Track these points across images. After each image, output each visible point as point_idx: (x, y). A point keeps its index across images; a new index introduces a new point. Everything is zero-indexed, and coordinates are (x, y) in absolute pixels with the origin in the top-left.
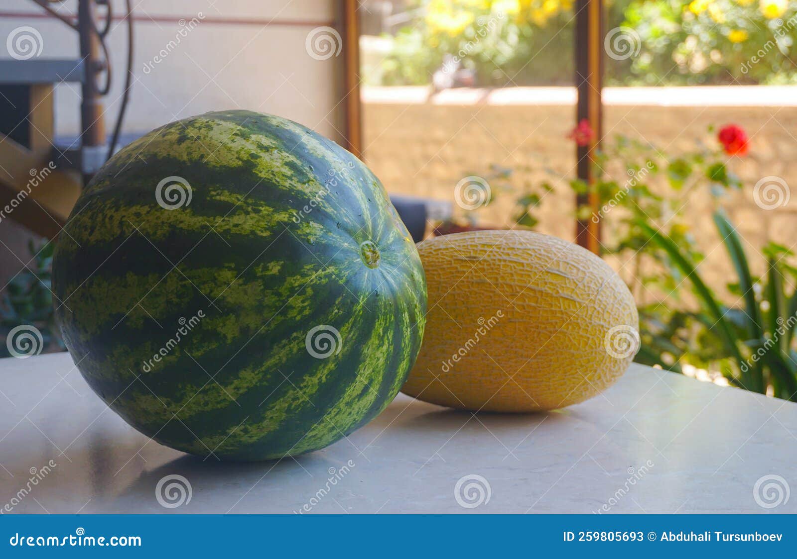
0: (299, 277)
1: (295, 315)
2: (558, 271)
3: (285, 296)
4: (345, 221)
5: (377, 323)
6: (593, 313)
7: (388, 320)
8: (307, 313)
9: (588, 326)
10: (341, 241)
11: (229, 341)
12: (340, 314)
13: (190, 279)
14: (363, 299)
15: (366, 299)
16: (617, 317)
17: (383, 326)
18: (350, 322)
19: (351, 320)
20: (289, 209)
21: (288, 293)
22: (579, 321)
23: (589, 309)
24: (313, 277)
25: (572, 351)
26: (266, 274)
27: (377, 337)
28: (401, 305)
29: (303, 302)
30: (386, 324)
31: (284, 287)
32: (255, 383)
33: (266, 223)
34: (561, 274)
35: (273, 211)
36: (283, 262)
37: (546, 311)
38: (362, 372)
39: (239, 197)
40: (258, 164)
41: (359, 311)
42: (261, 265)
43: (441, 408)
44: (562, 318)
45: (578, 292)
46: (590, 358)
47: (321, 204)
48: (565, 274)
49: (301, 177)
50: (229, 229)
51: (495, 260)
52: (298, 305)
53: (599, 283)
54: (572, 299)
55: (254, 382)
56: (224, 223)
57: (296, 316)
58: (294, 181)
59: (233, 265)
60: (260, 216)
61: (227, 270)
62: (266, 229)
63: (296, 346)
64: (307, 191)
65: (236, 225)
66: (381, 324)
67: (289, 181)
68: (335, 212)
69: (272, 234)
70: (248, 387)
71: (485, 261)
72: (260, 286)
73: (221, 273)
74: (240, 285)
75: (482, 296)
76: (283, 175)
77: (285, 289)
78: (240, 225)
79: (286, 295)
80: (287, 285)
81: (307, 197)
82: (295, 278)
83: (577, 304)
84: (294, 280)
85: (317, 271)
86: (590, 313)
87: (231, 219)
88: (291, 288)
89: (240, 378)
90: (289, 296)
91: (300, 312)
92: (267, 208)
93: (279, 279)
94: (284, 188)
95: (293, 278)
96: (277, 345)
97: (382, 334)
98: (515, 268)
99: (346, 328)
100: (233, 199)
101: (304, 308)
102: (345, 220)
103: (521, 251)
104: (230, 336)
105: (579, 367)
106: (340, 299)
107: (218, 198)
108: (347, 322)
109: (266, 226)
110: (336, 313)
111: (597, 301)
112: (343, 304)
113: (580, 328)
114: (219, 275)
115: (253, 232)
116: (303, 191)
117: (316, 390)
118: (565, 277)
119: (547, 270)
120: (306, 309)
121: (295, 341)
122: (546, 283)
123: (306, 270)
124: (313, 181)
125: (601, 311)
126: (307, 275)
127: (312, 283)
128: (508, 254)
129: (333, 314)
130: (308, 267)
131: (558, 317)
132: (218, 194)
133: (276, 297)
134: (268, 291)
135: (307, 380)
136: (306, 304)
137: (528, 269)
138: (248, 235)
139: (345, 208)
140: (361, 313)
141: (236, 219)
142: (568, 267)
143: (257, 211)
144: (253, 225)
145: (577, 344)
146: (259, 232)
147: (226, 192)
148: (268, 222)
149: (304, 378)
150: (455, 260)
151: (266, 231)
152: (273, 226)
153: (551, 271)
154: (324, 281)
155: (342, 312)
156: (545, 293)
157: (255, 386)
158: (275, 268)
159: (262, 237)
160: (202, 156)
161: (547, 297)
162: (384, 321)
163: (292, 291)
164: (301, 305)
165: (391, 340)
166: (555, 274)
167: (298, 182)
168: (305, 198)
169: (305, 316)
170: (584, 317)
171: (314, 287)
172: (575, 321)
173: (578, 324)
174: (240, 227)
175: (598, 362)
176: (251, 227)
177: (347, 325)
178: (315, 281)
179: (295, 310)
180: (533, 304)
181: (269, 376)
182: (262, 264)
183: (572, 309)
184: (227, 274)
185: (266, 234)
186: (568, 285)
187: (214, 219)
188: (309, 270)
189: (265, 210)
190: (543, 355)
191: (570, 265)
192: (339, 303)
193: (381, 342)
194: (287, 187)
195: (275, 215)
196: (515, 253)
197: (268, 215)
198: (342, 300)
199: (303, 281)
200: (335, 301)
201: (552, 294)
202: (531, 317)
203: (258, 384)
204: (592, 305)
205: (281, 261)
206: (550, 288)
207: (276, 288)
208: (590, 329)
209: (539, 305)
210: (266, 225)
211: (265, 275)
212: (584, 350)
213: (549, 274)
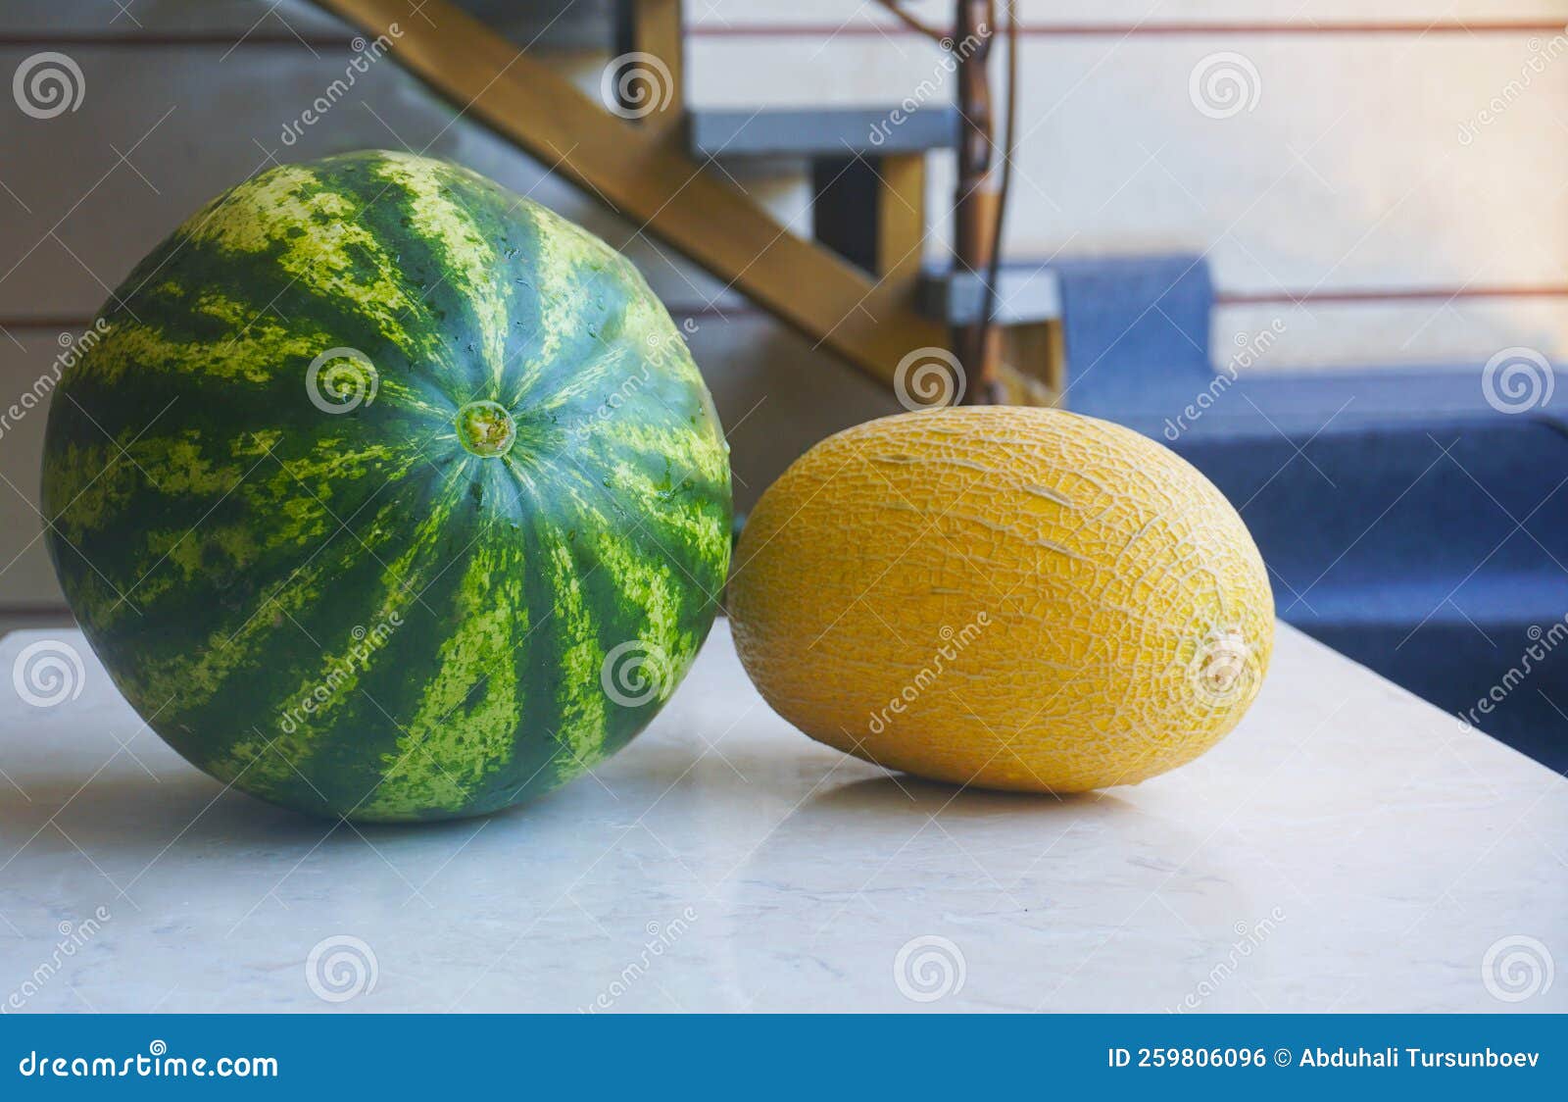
0: (306, 462)
1: (296, 534)
2: (1052, 493)
3: (277, 497)
4: (430, 361)
5: (473, 564)
6: (1105, 586)
7: (504, 558)
8: (319, 532)
9: (1090, 613)
10: (410, 397)
11: (188, 578)
12: (385, 538)
13: (133, 458)
14: (442, 512)
15: (447, 513)
16: (1167, 596)
17: (491, 569)
18: (407, 555)
19: (412, 552)
20: (316, 332)
21: (284, 492)
22: (1070, 600)
23: (1098, 576)
24: (335, 463)
25: (1052, 663)
26: (249, 453)
27: (476, 591)
28: (545, 531)
29: (310, 510)
30: (497, 565)
31: (277, 480)
32: (238, 661)
33: (267, 358)
34: (1055, 499)
35: (286, 336)
36: (280, 432)
37: (1005, 576)
38: (453, 657)
39: (238, 307)
40: (294, 247)
41: (430, 536)
42: (241, 436)
43: (882, 771)
44: (1034, 591)
45: (1080, 538)
46: (1092, 681)
47: (384, 324)
48: (1063, 499)
49: (362, 273)
50: (204, 368)
51: (935, 464)
52: (302, 516)
53: (1139, 522)
54: (1063, 551)
55: (237, 657)
56: (200, 356)
57: (298, 537)
58: (344, 280)
59: (197, 435)
60: (260, 344)
61: (187, 442)
62: (263, 369)
63: (300, 595)
64: (363, 299)
65: (216, 360)
66: (484, 565)
67: (335, 280)
68: (411, 341)
69: (272, 377)
70: (228, 668)
71: (919, 465)
72: (237, 476)
73: (177, 448)
74: (205, 473)
75: (891, 536)
76: (329, 269)
77: (280, 483)
78: (222, 359)
79: (280, 495)
80: (282, 476)
81: (357, 311)
82: (299, 463)
83: (1072, 564)
84: (297, 467)
85: (343, 452)
86: (1098, 583)
87: (211, 349)
88: (290, 483)
89: (212, 649)
90: (285, 498)
91: (305, 529)
92: (277, 329)
93: (270, 465)
94: (320, 293)
95: (294, 464)
96: (266, 591)
97: (487, 586)
98: (966, 482)
99: (399, 566)
100: (228, 311)
101: (312, 523)
102: (431, 357)
103: (993, 449)
104: (188, 568)
105: (1072, 699)
106: (386, 510)
107: (207, 308)
108: (403, 555)
109: (265, 364)
110: (376, 536)
111: (1122, 559)
112: (393, 519)
113: (1071, 615)
114: (174, 453)
115: (240, 374)
116: (356, 299)
117: (354, 684)
118: (1060, 505)
119: (1028, 489)
120: (315, 525)
121: (297, 584)
122: (1016, 516)
123: (321, 450)
124: (384, 280)
125: (1126, 582)
126: (322, 460)
127: (331, 475)
128: (965, 453)
129: (372, 537)
130: (326, 445)
131: (1028, 588)
132: (209, 303)
133: (263, 497)
134: (251, 486)
135: (330, 664)
136: (316, 514)
137: (991, 485)
138: (229, 380)
139: (438, 335)
140: (434, 540)
141: (222, 349)
142: (1076, 485)
143: (257, 335)
144: (243, 360)
145: (1063, 649)
146: (249, 374)
147: (222, 299)
148: (270, 355)
149: (325, 658)
150: (874, 462)
151: (262, 373)
152: (277, 363)
153: (1034, 491)
154: (357, 473)
155: (389, 536)
156: (1010, 537)
157: (240, 667)
158: (264, 444)
159: (253, 383)
160: (222, 233)
161: (1011, 545)
162: (494, 560)
163: (292, 489)
164: (306, 516)
165: (517, 599)
166: (1042, 497)
167: (352, 281)
168: (354, 313)
169: (315, 536)
170: (1083, 593)
171: (334, 483)
172: (1062, 599)
173: (1067, 606)
174: (221, 364)
175: (1114, 691)
176: (240, 365)
177: (402, 560)
178: (336, 472)
179: (295, 525)
180: (982, 559)
181: (257, 649)
182: (244, 434)
183: (1058, 573)
184: (186, 452)
185: (260, 378)
186: (1062, 523)
187: (188, 348)
188: (327, 449)
189: (272, 332)
190: (994, 668)
191: (1081, 481)
192: (385, 516)
193: (489, 602)
194: (325, 291)
195: (287, 343)
196: (980, 451)
197: (275, 342)
198: (390, 511)
199: (315, 470)
200: (377, 512)
201: (1022, 540)
202: (974, 585)
203: (244, 663)
204: (1108, 567)
205: (277, 430)
206: (1022, 527)
207: (264, 481)
208: (1093, 618)
209: (991, 561)
210: (265, 360)
211: (246, 455)
212: (1078, 662)
213: (1030, 498)
